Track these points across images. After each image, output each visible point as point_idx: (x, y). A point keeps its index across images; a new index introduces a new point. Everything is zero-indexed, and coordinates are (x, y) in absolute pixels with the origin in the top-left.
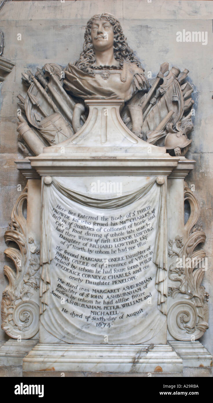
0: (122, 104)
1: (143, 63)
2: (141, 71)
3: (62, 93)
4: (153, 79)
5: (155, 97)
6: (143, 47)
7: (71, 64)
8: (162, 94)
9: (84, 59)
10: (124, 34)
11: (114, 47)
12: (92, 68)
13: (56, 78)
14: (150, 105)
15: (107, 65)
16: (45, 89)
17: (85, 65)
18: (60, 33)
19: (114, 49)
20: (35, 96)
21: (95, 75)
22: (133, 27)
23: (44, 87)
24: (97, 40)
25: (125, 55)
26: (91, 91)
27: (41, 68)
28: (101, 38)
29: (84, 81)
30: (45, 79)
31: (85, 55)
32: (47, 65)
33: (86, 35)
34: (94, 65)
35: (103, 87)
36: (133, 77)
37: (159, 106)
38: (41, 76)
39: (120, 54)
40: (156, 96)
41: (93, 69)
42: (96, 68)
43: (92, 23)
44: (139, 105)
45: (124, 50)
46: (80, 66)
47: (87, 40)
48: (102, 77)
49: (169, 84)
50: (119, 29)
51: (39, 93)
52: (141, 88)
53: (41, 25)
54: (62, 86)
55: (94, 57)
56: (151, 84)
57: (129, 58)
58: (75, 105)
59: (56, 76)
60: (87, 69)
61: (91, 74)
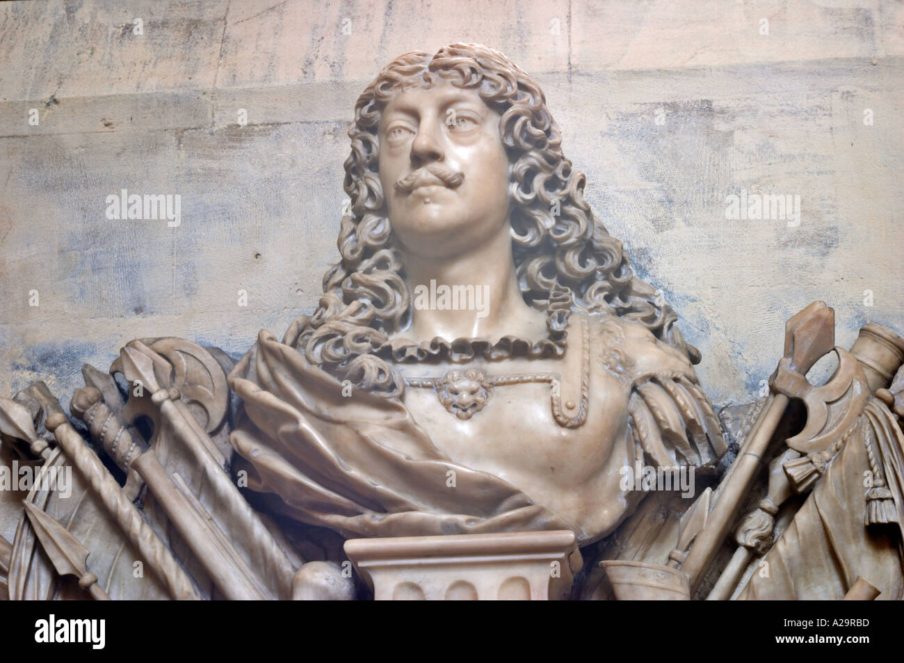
0: (561, 555)
1: (687, 315)
2: (673, 361)
3: (220, 504)
4: (749, 406)
5: (763, 510)
6: (690, 225)
7: (272, 339)
8: (801, 489)
9: (344, 306)
10: (567, 156)
11: (512, 232)
12: (386, 353)
13: (189, 418)
14: (740, 556)
15: (475, 334)
16: (126, 488)
17: (348, 340)
18: (215, 165)
19: (515, 245)
20: (72, 529)
21: (402, 398)
22: (626, 117)
23: (120, 476)
24: (410, 197)
25: (579, 274)
26: (380, 487)
27: (106, 369)
28: (434, 183)
29: (344, 433)
30: (128, 427)
31: (348, 285)
32: (134, 347)
33: (353, 170)
34: (400, 338)
35: (450, 460)
36: (630, 397)
37: (790, 560)
38: (103, 408)
39: (549, 270)
40: (770, 502)
41: (395, 362)
42: (407, 354)
43: (381, 105)
44: (670, 558)
45: (571, 247)
46: (319, 349)
47: (359, 200)
48: (448, 406)
49: (841, 431)
50: (536, 132)
51: (91, 508)
52: (680, 457)
53: (107, 125)
54: (222, 462)
55: (401, 294)
56: (738, 435)
57: (600, 290)
58: (296, 570)
59: (186, 412)
60: (356, 362)
61: (377, 388)
